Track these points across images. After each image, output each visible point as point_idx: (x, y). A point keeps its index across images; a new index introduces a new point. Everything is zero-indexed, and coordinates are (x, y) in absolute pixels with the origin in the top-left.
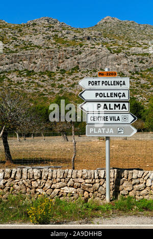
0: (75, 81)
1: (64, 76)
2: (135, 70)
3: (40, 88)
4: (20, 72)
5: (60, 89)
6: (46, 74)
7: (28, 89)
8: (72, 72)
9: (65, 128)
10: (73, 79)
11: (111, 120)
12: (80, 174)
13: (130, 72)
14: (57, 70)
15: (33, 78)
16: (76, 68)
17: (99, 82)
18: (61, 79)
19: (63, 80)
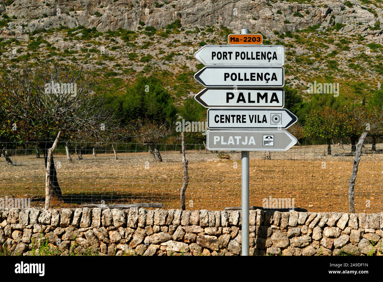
0: (173, 49)
1: (152, 39)
2: (285, 29)
3: (107, 62)
4: (70, 31)
5: (146, 64)
6: (119, 35)
7: (86, 63)
8: (168, 32)
9: (157, 136)
10: (170, 45)
11: (251, 122)
12: (195, 218)
13: (276, 33)
14: (139, 28)
15: (94, 43)
16: (176, 25)
17: (230, 53)
18: (147, 45)
19: (151, 48)
